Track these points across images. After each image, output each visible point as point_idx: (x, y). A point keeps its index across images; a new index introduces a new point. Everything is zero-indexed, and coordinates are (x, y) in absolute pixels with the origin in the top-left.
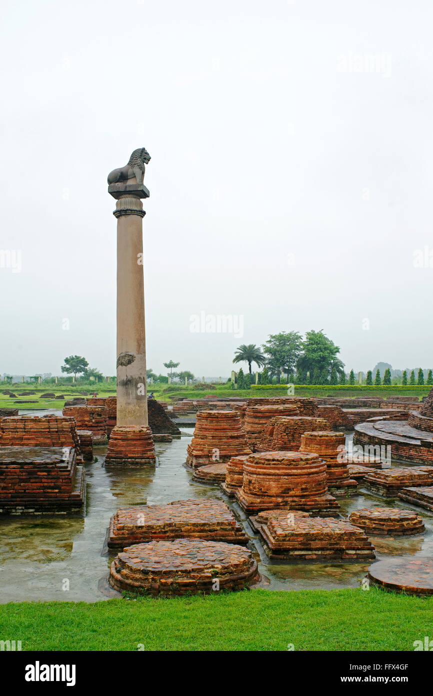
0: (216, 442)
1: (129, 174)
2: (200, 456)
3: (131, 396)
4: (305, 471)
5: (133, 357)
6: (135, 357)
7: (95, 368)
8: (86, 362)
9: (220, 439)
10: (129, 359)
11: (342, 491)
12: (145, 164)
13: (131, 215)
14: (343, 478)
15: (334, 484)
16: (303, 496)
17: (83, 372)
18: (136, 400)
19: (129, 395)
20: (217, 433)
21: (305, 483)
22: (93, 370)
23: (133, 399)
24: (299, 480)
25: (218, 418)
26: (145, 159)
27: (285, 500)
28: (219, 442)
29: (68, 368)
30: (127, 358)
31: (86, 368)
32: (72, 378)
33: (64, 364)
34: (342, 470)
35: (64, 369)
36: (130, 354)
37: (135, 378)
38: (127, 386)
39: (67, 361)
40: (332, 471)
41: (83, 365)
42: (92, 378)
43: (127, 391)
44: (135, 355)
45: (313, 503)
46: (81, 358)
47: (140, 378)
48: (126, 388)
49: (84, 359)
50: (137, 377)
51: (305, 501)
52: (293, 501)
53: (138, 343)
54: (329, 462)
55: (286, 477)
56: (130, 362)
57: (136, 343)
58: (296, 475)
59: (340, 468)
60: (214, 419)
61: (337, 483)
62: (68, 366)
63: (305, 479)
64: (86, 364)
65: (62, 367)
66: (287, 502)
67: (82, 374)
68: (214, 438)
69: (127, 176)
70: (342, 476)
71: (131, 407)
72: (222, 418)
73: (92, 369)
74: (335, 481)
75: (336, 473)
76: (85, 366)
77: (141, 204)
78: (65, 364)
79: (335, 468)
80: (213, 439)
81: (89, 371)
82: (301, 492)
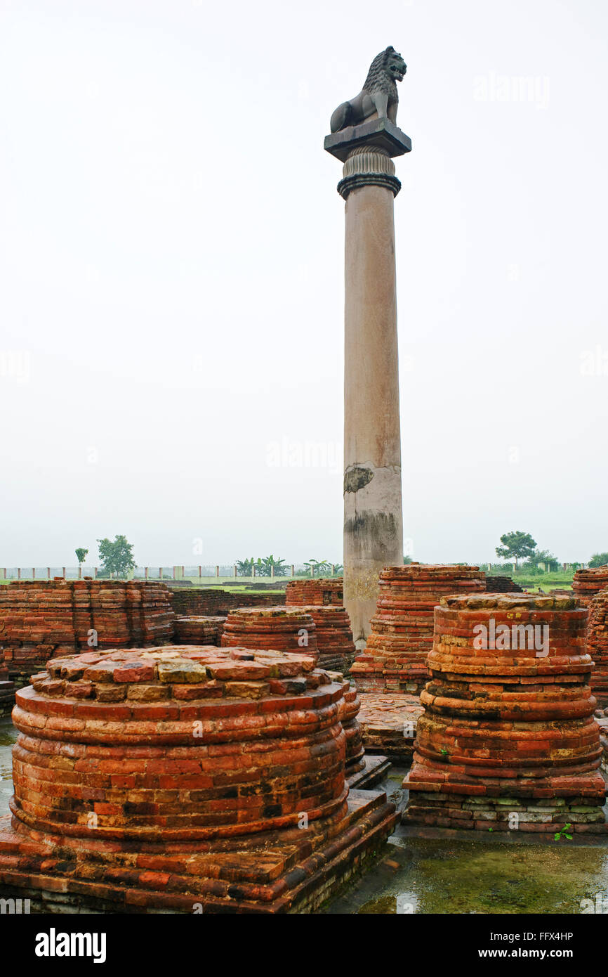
0: (406, 641)
1: (364, 106)
2: (364, 673)
3: (363, 552)
4: (141, 727)
5: (367, 473)
6: (371, 473)
7: (546, 550)
8: (533, 541)
9: (416, 634)
10: (360, 476)
11: (545, 815)
12: (397, 81)
13: (365, 188)
14: (548, 765)
15: (513, 782)
16: (130, 842)
17: (529, 557)
18: (373, 561)
19: (360, 550)
20: (406, 618)
21: (139, 782)
22: (543, 554)
23: (366, 558)
24: (115, 765)
25: (411, 579)
26: (393, 69)
27: (65, 847)
28: (411, 641)
29: (506, 551)
30: (356, 476)
31: (533, 549)
32: (511, 565)
33: (500, 544)
34: (549, 733)
35: (500, 552)
36: (362, 466)
37: (372, 516)
38: (356, 533)
39: (504, 539)
40: (505, 734)
41: (528, 545)
42: (541, 566)
43: (356, 543)
44: (372, 469)
45: (165, 878)
46: (526, 535)
47: (382, 515)
48: (355, 537)
49: (529, 536)
50: (375, 513)
51: (139, 866)
52: (92, 858)
53: (379, 445)
54: (497, 699)
55: (70, 749)
56: (361, 484)
57: (374, 446)
58: (105, 744)
59: (540, 725)
60: (404, 583)
61: (524, 782)
62: (506, 548)
63: (146, 763)
64: (533, 544)
65: (497, 549)
66: (71, 857)
67: (526, 560)
68: (399, 630)
69: (362, 112)
70: (544, 754)
71: (363, 574)
72: (422, 580)
73: (541, 551)
74: (511, 773)
75: (521, 744)
76: (531, 548)
77: (392, 166)
78: (502, 544)
79: (517, 725)
80: (396, 632)
81: (536, 555)
82: (123, 820)
